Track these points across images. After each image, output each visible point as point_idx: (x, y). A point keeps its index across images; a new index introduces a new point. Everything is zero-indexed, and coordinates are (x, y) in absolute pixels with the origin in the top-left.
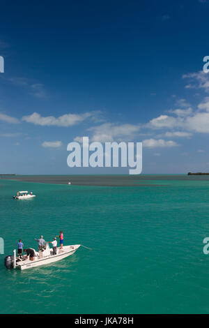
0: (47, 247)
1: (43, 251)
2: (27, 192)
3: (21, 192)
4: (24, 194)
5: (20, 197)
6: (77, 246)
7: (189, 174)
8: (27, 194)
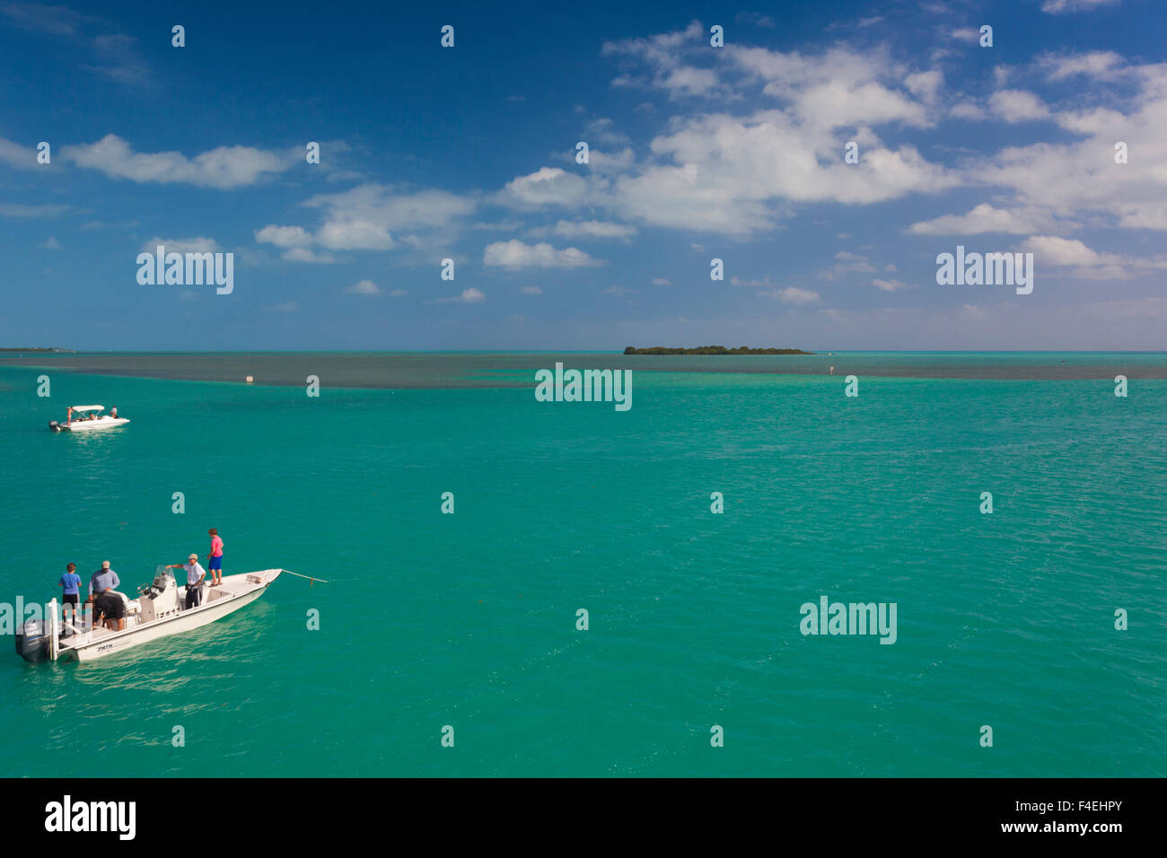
0: (170, 582)
1: (153, 596)
2: (101, 408)
3: (79, 409)
4: (90, 415)
5: (76, 426)
6: (270, 575)
7: (629, 351)
8: (101, 415)
